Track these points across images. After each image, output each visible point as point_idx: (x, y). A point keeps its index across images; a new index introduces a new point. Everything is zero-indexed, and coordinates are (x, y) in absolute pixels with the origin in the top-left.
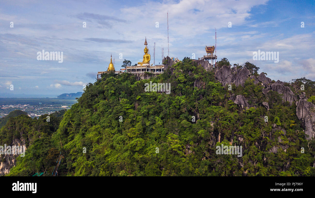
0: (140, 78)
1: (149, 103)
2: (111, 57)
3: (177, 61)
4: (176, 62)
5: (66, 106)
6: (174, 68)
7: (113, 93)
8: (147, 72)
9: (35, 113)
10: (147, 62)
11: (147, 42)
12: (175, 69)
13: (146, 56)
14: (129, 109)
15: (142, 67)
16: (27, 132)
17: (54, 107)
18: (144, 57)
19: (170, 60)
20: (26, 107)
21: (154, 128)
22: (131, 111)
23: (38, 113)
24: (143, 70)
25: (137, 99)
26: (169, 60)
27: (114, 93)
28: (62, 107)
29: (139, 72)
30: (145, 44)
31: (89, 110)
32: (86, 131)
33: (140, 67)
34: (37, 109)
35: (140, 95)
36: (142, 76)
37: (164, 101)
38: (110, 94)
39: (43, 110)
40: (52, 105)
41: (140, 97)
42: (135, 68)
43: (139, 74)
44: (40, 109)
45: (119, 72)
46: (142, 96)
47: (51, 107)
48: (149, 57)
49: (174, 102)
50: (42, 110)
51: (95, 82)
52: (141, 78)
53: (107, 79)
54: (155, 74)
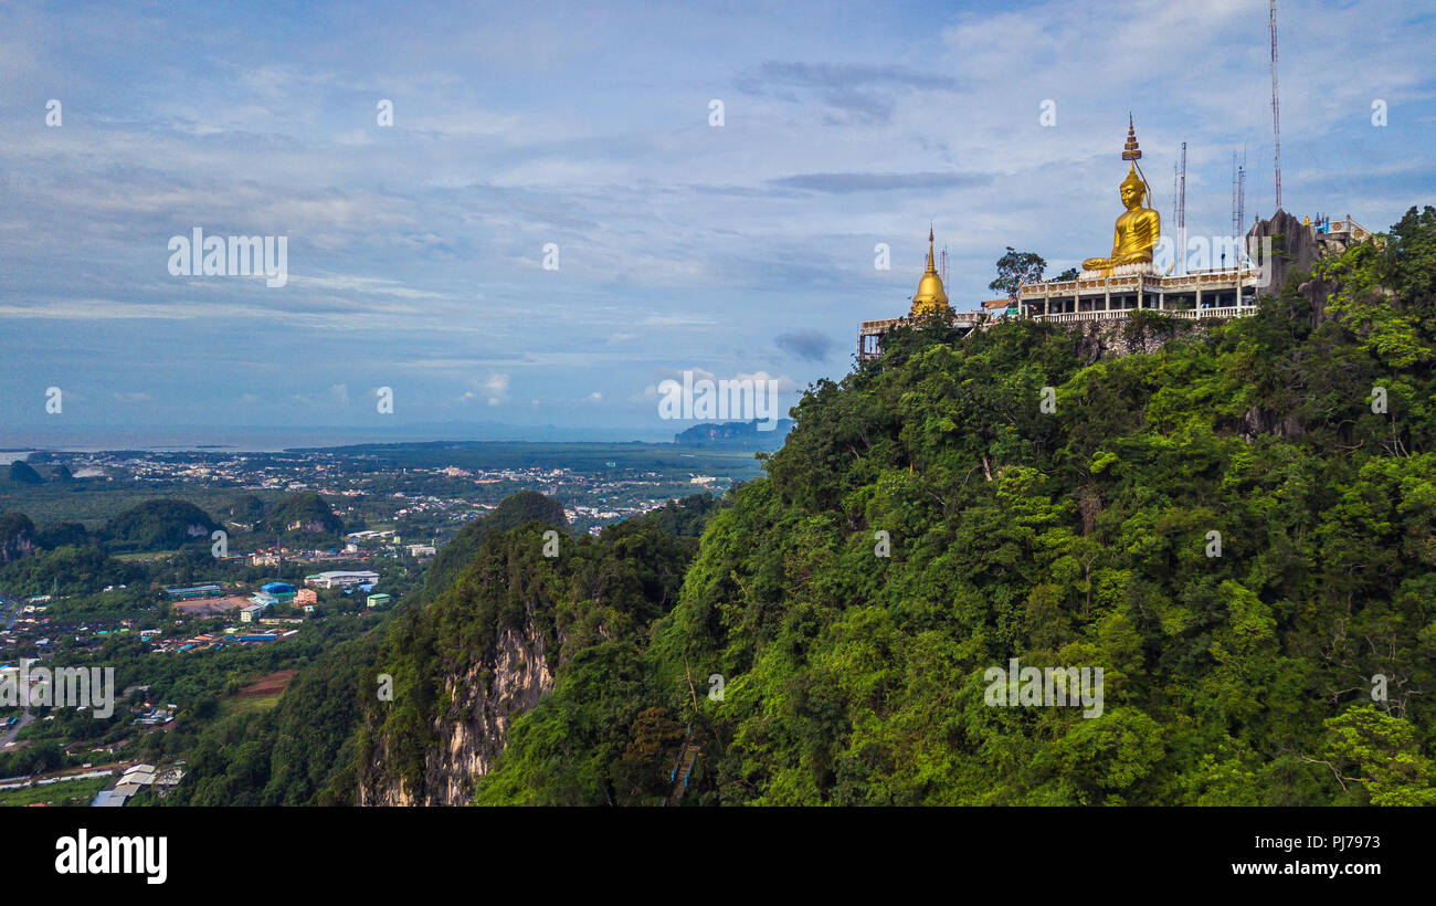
0: (1103, 348)
1: (1173, 494)
2: (931, 239)
3: (1346, 234)
4: (1343, 241)
5: (708, 479)
6: (1328, 281)
7: (946, 434)
8: (1144, 314)
9: (592, 506)
10: (1138, 255)
11: (1137, 146)
12: (1340, 288)
13: (1130, 222)
14: (1048, 524)
15: (1114, 282)
16: (553, 604)
17: (661, 479)
18: (1121, 231)
19: (1301, 231)
20: (558, 478)
21: (1216, 649)
22: (1057, 537)
23: (601, 503)
24: (1116, 301)
25: (1096, 466)
26: (1289, 234)
27: (954, 434)
28: (694, 481)
29: (1093, 314)
30: (1125, 157)
31: (826, 521)
32: (813, 633)
33: (1101, 283)
34: (598, 487)
35: (1111, 447)
36: (1113, 334)
37: (1273, 486)
38: (931, 440)
39: (623, 492)
40: (654, 474)
41: (1110, 457)
42: (1071, 294)
43: (1095, 327)
44: (611, 487)
45: (975, 319)
46: (1123, 453)
47: (651, 479)
48: (1149, 224)
49: (1349, 494)
50: (616, 494)
51: (849, 377)
52: (1108, 346)
53: (914, 357)
54: (1196, 322)
